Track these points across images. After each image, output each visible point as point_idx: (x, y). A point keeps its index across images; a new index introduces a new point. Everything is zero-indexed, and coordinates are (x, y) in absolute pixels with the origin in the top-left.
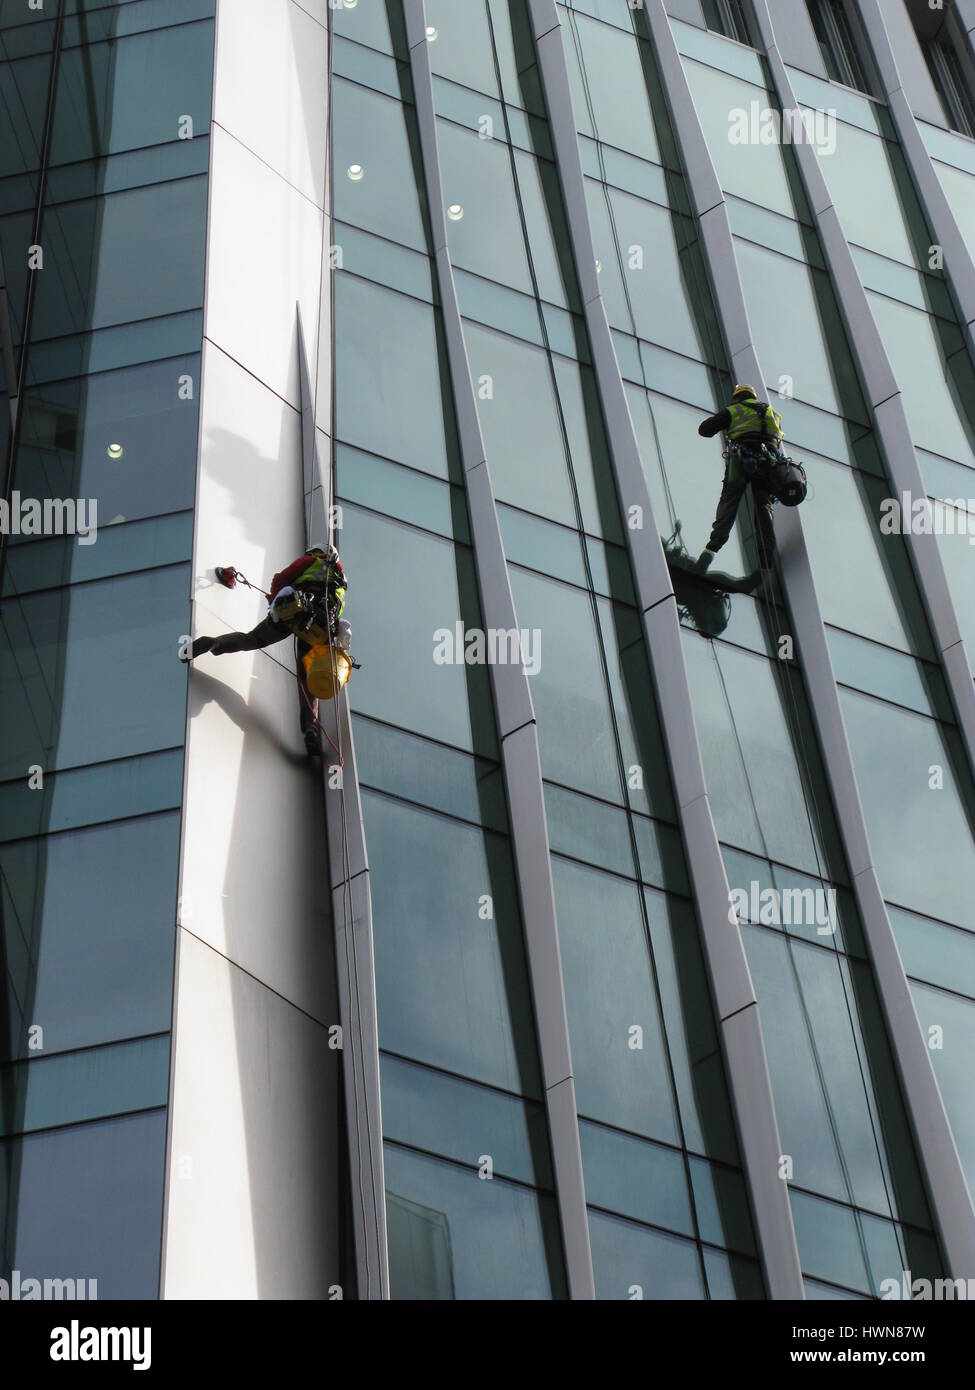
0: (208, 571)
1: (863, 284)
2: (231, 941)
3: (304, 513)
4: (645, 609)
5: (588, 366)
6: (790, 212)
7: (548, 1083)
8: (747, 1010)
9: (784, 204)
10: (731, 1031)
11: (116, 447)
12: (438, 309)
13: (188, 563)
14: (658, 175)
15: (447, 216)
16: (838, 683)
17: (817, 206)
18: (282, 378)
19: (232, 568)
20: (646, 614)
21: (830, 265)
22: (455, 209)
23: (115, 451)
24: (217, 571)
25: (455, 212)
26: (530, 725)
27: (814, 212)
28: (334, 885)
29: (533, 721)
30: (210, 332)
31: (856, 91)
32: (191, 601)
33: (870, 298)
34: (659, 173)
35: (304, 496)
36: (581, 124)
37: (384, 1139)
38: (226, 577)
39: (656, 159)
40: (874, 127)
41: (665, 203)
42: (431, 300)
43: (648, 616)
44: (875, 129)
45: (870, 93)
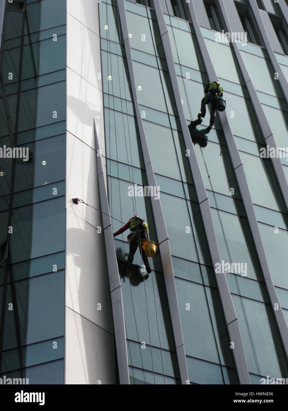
0: (70, 200)
1: (260, 102)
2: (81, 310)
3: (98, 181)
4: (200, 203)
5: (180, 131)
6: (239, 82)
7: (177, 346)
8: (235, 321)
9: (237, 80)
10: (230, 328)
11: (44, 162)
12: (135, 117)
13: (64, 196)
14: (199, 74)
15: (137, 89)
16: (258, 221)
17: (246, 80)
18: (90, 141)
19: (77, 198)
20: (200, 204)
21: (250, 97)
22: (140, 87)
23: (44, 163)
24: (73, 199)
25: (139, 88)
26: (167, 240)
27: (245, 81)
28: (111, 291)
29: (168, 239)
30: (68, 129)
31: (257, 45)
32: (66, 209)
33: (263, 106)
34: (199, 73)
35: (98, 175)
36: (175, 60)
37: (129, 366)
38: (75, 201)
39: (198, 69)
40: (262, 56)
41: (201, 82)
42: (133, 115)
43: (201, 205)
44: (263, 56)
45: (261, 46)
